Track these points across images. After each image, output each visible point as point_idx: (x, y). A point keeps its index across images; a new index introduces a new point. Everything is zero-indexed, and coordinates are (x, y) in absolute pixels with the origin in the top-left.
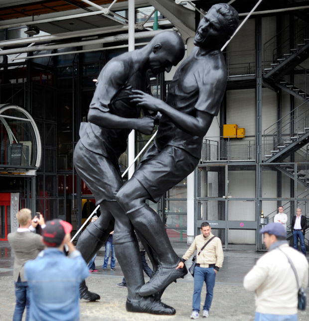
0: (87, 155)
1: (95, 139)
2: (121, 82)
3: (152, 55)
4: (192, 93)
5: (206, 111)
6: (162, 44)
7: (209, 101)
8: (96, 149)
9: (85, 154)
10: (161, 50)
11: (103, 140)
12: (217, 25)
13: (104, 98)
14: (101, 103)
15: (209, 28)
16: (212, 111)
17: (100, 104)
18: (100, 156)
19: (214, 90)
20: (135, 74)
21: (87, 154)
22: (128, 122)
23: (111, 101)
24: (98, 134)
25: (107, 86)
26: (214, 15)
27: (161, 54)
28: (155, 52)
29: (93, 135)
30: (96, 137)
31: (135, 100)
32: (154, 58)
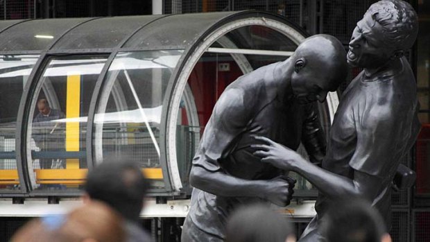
0: (196, 236)
1: (207, 210)
2: (239, 124)
3: (295, 76)
4: (350, 140)
5: (363, 171)
6: (306, 60)
7: (368, 156)
8: (208, 227)
9: (193, 234)
10: (305, 69)
11: (220, 213)
12: (373, 39)
13: (212, 150)
14: (206, 156)
15: (362, 43)
16: (374, 171)
17: (205, 159)
18: (215, 238)
19: (374, 139)
20: (270, 106)
21: (196, 234)
22: (250, 186)
23: (223, 154)
24: (212, 203)
25: (217, 130)
26: (368, 23)
27: (306, 75)
28: (298, 72)
29: (205, 204)
30: (208, 207)
31: (258, 152)
32: (296, 80)
